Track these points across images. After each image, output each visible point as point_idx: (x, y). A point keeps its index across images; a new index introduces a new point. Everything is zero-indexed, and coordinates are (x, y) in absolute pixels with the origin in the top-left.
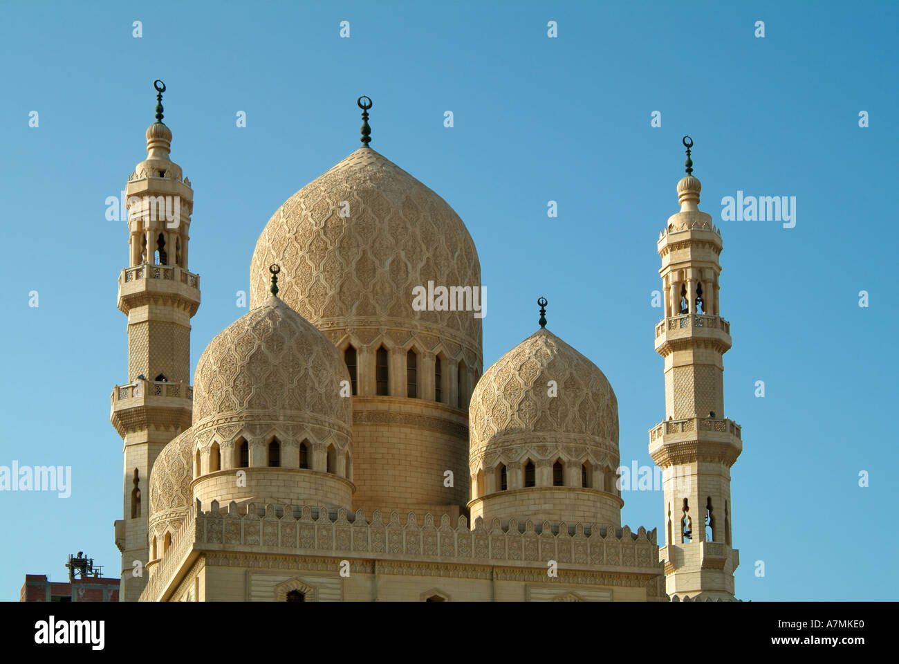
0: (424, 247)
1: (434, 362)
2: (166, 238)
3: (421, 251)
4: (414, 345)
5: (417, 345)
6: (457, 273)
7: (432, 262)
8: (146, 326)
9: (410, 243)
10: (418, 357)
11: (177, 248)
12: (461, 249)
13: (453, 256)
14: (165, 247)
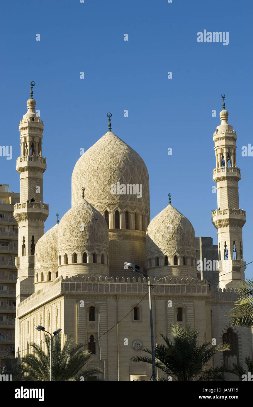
0: (130, 174)
1: (134, 215)
2: (34, 145)
3: (129, 175)
4: (127, 210)
5: (128, 210)
6: (141, 181)
7: (133, 179)
8: (27, 180)
9: (126, 173)
10: (129, 213)
11: (38, 148)
12: (142, 172)
13: (140, 176)
14: (34, 148)
